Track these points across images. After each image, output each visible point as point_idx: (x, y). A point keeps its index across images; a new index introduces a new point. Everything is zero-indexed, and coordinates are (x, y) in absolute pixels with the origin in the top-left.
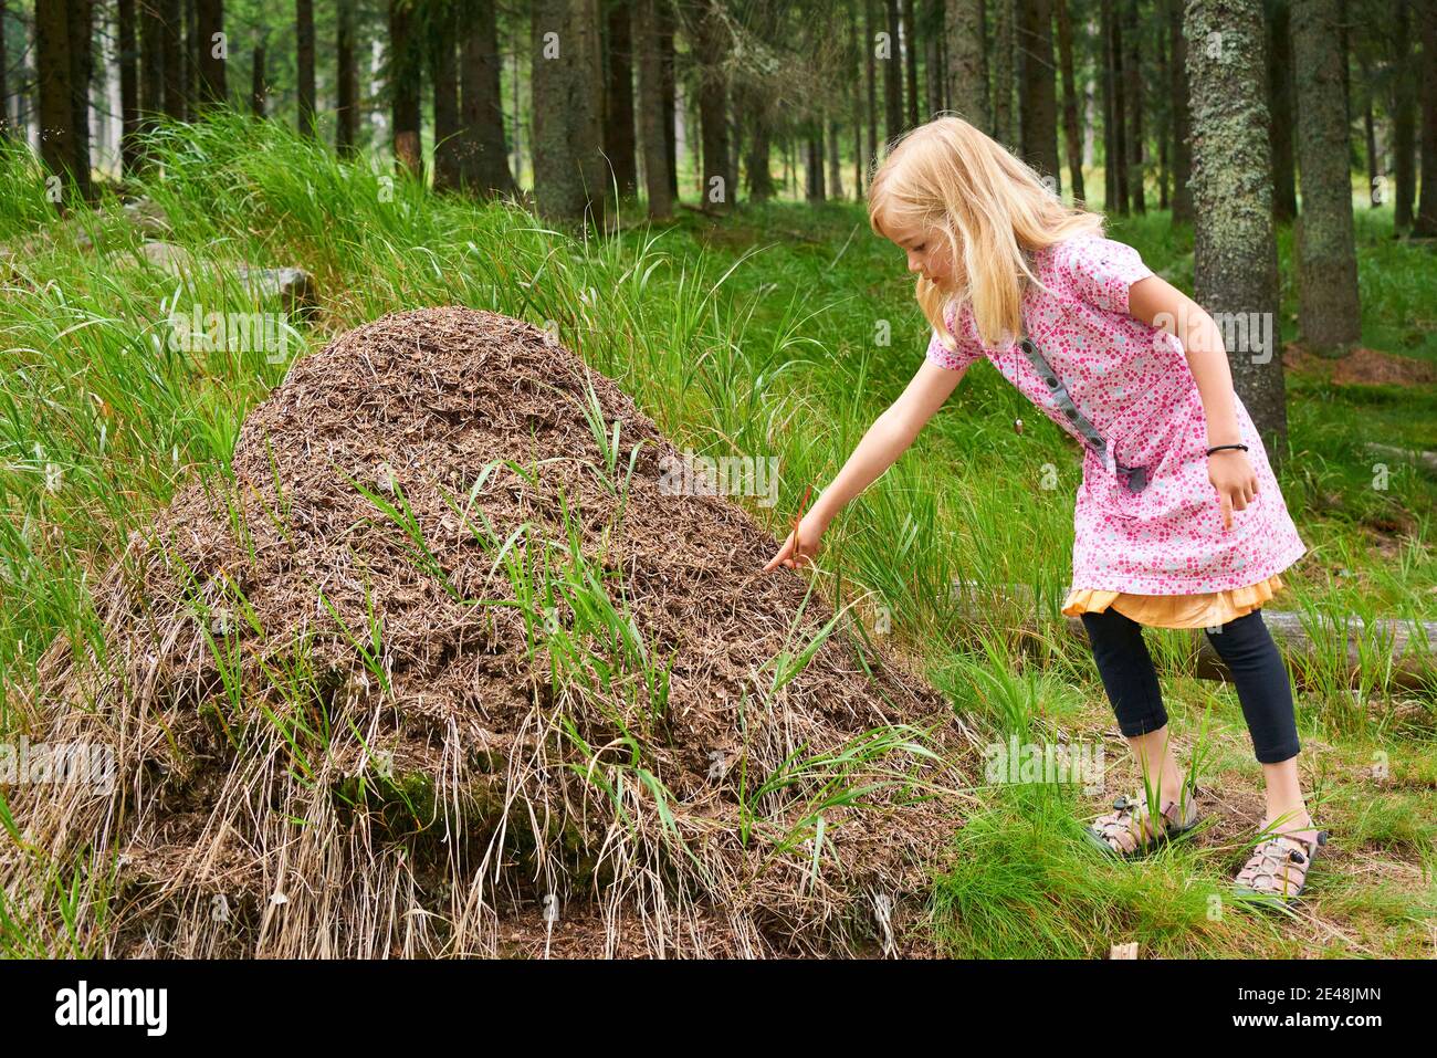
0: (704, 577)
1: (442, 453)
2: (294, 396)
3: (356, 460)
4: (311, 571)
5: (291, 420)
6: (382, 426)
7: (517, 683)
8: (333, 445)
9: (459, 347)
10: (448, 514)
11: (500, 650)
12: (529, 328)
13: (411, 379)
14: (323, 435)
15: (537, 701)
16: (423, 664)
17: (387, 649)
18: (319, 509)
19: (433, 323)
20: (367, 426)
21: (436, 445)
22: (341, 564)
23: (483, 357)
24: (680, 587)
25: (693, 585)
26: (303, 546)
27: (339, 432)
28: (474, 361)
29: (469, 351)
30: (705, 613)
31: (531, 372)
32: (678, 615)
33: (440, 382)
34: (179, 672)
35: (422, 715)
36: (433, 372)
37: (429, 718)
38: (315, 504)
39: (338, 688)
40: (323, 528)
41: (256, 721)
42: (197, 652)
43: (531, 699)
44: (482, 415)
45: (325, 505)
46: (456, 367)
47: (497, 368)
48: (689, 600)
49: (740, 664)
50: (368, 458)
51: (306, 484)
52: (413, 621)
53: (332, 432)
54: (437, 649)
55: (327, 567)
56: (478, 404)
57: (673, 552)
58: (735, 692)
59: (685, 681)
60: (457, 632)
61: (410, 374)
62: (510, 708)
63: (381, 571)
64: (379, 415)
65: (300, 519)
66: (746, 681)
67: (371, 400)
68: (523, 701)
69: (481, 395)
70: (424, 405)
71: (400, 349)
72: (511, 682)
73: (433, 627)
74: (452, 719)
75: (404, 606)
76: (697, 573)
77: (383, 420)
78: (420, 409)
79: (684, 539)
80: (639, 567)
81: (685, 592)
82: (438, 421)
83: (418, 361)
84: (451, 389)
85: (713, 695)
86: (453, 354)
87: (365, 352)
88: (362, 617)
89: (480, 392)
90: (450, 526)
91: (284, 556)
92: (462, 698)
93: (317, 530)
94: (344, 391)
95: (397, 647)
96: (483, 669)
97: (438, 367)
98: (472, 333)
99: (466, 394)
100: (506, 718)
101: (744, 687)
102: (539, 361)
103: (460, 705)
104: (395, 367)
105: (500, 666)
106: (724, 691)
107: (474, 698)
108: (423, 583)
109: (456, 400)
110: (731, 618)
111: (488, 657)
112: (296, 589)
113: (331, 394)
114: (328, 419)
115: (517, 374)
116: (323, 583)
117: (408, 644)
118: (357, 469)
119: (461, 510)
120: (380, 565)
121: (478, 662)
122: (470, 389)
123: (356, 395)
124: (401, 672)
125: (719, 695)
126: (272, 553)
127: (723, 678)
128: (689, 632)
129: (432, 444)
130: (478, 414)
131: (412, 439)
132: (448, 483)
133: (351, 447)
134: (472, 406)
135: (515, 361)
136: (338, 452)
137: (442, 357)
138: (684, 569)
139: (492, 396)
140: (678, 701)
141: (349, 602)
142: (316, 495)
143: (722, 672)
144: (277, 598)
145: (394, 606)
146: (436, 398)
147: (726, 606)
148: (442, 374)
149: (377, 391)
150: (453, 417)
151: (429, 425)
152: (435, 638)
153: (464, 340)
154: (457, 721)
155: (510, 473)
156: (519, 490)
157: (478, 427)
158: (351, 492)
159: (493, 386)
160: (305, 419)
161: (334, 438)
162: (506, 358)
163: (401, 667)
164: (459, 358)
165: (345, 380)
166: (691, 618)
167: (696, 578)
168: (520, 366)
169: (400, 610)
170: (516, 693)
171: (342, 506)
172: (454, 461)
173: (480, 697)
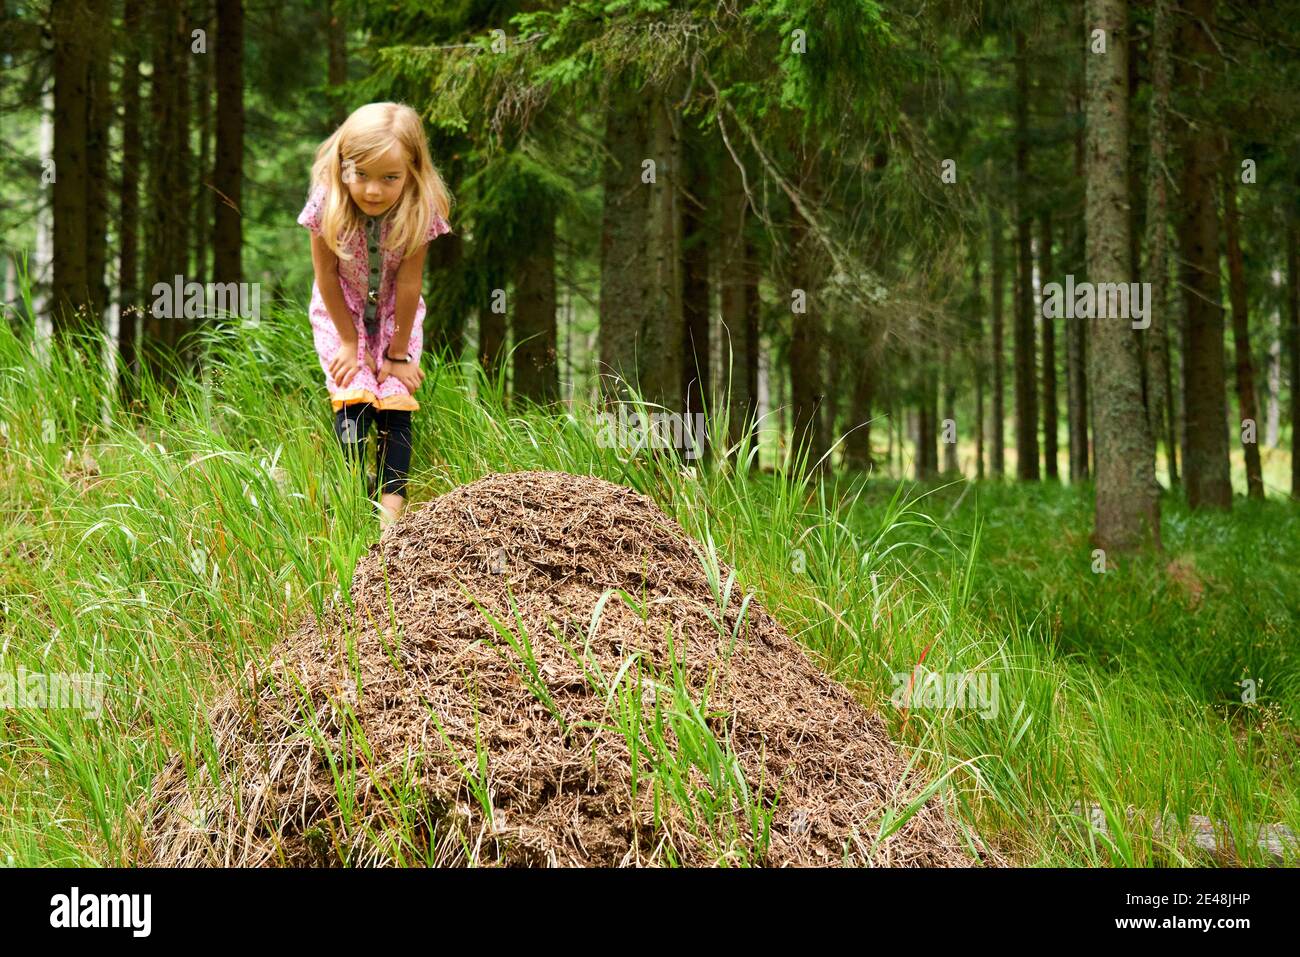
0: (805, 740)
1: (544, 604)
2: (396, 548)
3: (458, 607)
4: (415, 707)
5: (393, 570)
6: (484, 577)
7: (616, 822)
8: (436, 594)
9: (561, 504)
10: (551, 660)
11: (601, 790)
12: (630, 492)
13: (514, 533)
14: (426, 584)
15: (636, 842)
16: (524, 800)
17: (489, 782)
18: (423, 652)
19: (535, 483)
20: (469, 576)
21: (538, 597)
22: (445, 702)
23: (585, 515)
24: (781, 746)
25: (793, 747)
26: (407, 685)
27: (441, 582)
28: (576, 520)
29: (571, 510)
30: (806, 775)
31: (635, 534)
32: (778, 773)
33: (543, 538)
34: (285, 799)
35: (523, 846)
36: (535, 527)
37: (529, 850)
38: (419, 646)
39: (440, 816)
40: (427, 668)
41: (360, 845)
42: (302, 781)
43: (629, 839)
44: (584, 570)
45: (429, 646)
46: (558, 524)
47: (600, 527)
48: (790, 760)
49: (841, 825)
50: (470, 606)
51: (409, 627)
52: (514, 758)
53: (435, 581)
54: (539, 785)
55: (431, 705)
56: (580, 560)
57: (774, 714)
58: (835, 851)
59: (784, 838)
60: (558, 771)
61: (513, 529)
62: (609, 847)
63: (483, 711)
64: (481, 566)
65: (403, 661)
66: (846, 840)
67: (473, 552)
68: (622, 841)
69: (583, 552)
70: (526, 558)
71: (502, 505)
72: (610, 822)
73: (534, 764)
74: (552, 851)
75: (506, 744)
76: (799, 735)
77: (485, 571)
78: (523, 563)
79: (785, 703)
80: (740, 724)
81: (785, 752)
82: (539, 575)
83: (521, 516)
84: (554, 544)
85: (813, 853)
86: (556, 511)
87: (469, 507)
88: (465, 751)
89: (582, 549)
90: (552, 672)
91: (388, 694)
92: (562, 834)
93: (421, 670)
94: (446, 543)
95: (499, 781)
96: (583, 809)
97: (539, 523)
98: (574, 492)
99: (569, 550)
100: (604, 857)
101: (845, 846)
102: (641, 523)
103: (559, 839)
104: (498, 523)
105: (599, 806)
106: (824, 849)
107: (574, 836)
108: (525, 724)
109: (558, 554)
110: (834, 781)
111: (588, 797)
112: (400, 724)
113: (433, 546)
114: (433, 569)
115: (619, 534)
116: (427, 719)
117: (510, 778)
118: (460, 616)
119: (562, 657)
120: (482, 706)
121: (578, 801)
122: (572, 545)
123: (459, 547)
124: (502, 807)
125: (818, 853)
126: (376, 689)
127: (824, 836)
128: (791, 791)
129: (533, 596)
130: (580, 570)
131: (516, 590)
132: (550, 632)
133: (453, 595)
134: (574, 562)
135: (617, 521)
136: (440, 600)
137: (544, 514)
138: (785, 730)
139: (593, 552)
140: (777, 854)
141: (452, 737)
142: (420, 638)
143: (823, 830)
144: (381, 731)
145: (497, 744)
146: (538, 552)
147: (828, 769)
148: (544, 530)
149: (480, 544)
150: (555, 572)
151: (531, 579)
152: (535, 775)
153: (567, 500)
154: (557, 855)
155: (611, 626)
156: (619, 642)
157: (579, 582)
158: (454, 637)
159: (595, 544)
160: (408, 569)
161: (437, 588)
162: (608, 517)
163: (501, 801)
164: (561, 516)
165: (447, 533)
166: (791, 778)
167: (797, 740)
168: (621, 526)
169: (502, 748)
170: (617, 832)
171: (445, 649)
172: (556, 612)
173: (579, 834)
